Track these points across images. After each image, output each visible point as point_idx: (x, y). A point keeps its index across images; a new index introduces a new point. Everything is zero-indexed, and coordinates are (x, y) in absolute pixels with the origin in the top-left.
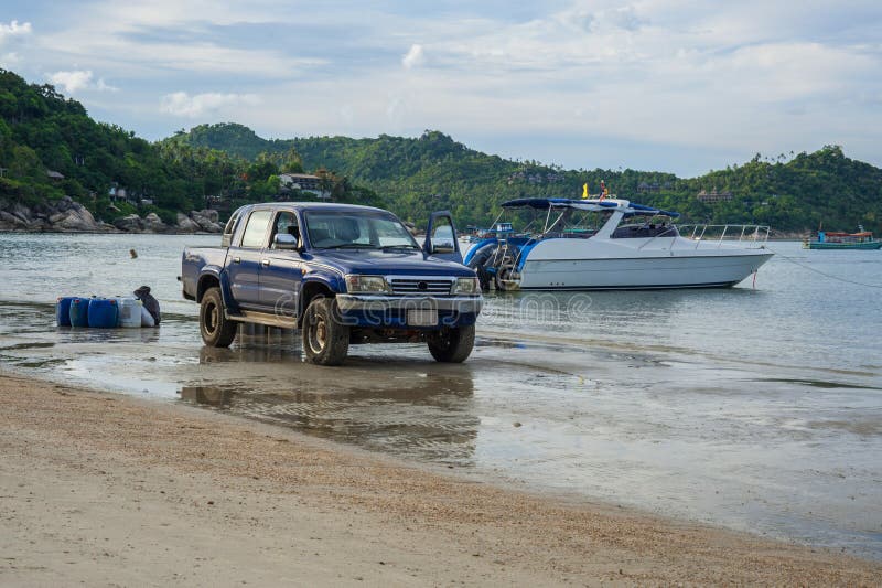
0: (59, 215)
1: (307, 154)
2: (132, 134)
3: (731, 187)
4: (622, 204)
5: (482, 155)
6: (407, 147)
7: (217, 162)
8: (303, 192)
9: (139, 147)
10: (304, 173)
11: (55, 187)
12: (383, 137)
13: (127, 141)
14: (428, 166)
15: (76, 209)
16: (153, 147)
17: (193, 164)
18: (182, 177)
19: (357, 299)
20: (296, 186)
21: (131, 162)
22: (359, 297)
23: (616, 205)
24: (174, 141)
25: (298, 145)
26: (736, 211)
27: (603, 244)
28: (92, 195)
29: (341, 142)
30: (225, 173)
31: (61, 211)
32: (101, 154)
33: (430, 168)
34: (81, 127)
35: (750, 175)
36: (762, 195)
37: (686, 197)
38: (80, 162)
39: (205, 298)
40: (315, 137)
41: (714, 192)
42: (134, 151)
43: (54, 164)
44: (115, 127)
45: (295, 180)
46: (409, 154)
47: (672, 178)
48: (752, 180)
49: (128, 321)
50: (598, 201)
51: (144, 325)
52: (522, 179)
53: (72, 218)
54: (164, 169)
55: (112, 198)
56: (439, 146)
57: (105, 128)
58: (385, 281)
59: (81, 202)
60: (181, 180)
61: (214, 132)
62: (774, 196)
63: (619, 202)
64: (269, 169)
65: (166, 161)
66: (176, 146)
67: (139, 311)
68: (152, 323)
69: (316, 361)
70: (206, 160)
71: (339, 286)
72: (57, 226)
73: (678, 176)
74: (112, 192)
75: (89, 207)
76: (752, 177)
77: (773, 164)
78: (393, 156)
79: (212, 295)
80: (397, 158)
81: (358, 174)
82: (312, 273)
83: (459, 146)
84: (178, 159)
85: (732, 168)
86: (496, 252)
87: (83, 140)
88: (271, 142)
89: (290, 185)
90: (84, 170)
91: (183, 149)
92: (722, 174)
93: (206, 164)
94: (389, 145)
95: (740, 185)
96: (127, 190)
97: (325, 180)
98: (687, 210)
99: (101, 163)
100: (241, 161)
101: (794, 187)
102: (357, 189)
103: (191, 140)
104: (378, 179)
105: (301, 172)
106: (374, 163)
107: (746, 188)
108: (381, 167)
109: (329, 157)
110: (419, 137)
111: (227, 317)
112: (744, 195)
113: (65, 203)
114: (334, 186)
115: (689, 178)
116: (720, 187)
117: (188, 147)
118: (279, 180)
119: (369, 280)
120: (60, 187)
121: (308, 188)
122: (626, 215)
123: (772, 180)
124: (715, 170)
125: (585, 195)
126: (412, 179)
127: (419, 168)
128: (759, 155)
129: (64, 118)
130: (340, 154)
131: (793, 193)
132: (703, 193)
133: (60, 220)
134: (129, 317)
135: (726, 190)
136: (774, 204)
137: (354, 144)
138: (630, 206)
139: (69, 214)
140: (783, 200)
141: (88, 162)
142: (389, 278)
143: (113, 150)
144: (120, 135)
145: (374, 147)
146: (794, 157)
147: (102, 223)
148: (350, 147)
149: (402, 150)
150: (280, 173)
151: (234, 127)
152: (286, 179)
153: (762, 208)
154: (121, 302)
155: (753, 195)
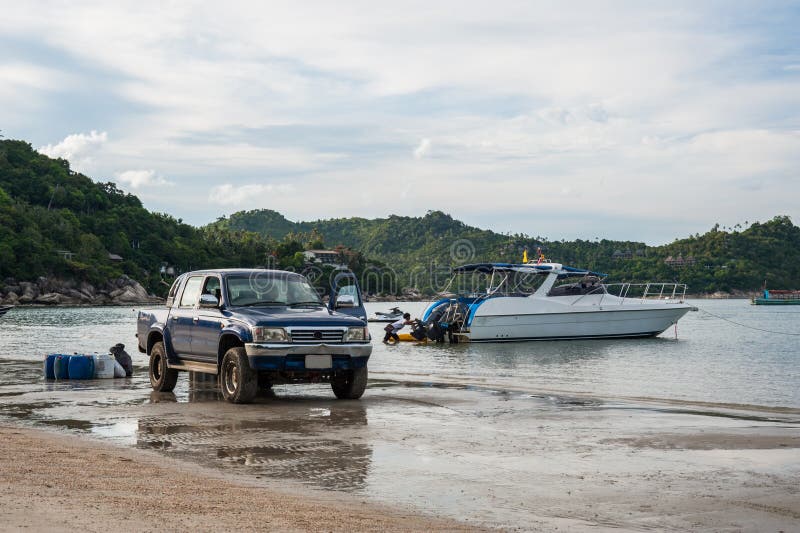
0: (118, 291)
1: (328, 234)
2: (180, 221)
3: (694, 253)
4: (556, 267)
5: (478, 230)
6: (413, 225)
7: (251, 242)
8: (324, 265)
9: (186, 231)
10: (325, 249)
11: (115, 267)
12: (393, 217)
13: (176, 227)
14: (431, 241)
15: (132, 285)
16: (198, 231)
17: (231, 244)
18: (221, 255)
19: (262, 347)
20: (318, 260)
21: (180, 245)
22: (264, 345)
23: (551, 268)
24: (216, 226)
25: (319, 226)
26: (699, 273)
27: (540, 302)
28: (146, 273)
29: (357, 222)
30: (258, 251)
31: (120, 287)
32: (153, 238)
33: (433, 242)
34: (137, 217)
35: (710, 242)
36: (722, 259)
37: (655, 262)
38: (136, 245)
39: (153, 351)
40: (335, 218)
41: (680, 258)
42: (182, 235)
43: (115, 248)
44: (165, 216)
45: (317, 255)
46: (415, 230)
47: (643, 246)
48: (712, 247)
49: (103, 373)
50: (535, 265)
51: (117, 376)
52: (512, 250)
53: (129, 293)
54: (207, 250)
55: (163, 275)
56: (440, 224)
57: (157, 217)
58: (285, 331)
59: (137, 279)
60: (220, 258)
61: (250, 217)
62: (733, 261)
63: (553, 265)
64: (295, 247)
65: (208, 243)
66: (217, 230)
67: (113, 365)
68: (124, 374)
69: (231, 400)
70: (242, 241)
71: (247, 336)
72: (116, 301)
73: (647, 245)
74: (163, 270)
75: (143, 284)
76: (712, 244)
77: (730, 232)
78: (401, 232)
79: (158, 348)
80: (405, 235)
81: (371, 249)
82: (229, 326)
83: (458, 223)
84: (219, 240)
85: (694, 237)
86: (448, 310)
87: (139, 227)
88: (298, 224)
89: (312, 259)
90: (139, 253)
91: (222, 232)
92: (686, 242)
93: (242, 244)
94: (397, 223)
95: (702, 251)
96: (175, 269)
97: (342, 254)
98: (656, 273)
99: (154, 247)
100: (271, 240)
101: (749, 252)
102: (370, 261)
103: (231, 224)
104: (389, 253)
105: (322, 248)
106: (385, 239)
107: (707, 254)
108: (391, 243)
109: (347, 235)
110: (423, 216)
111: (169, 366)
112: (705, 260)
113: (123, 281)
114: (350, 260)
115: (657, 246)
116: (685, 254)
117: (226, 231)
118: (304, 257)
119: (272, 331)
120: (118, 268)
121: (328, 262)
122: (560, 277)
123: (729, 246)
124: (679, 239)
125: (525, 260)
126: (418, 253)
127: (423, 242)
128: (717, 226)
129: (123, 210)
130: (356, 233)
131: (750, 257)
132: (670, 258)
133: (120, 295)
134: (103, 370)
135: (690, 256)
136: (733, 267)
137: (367, 223)
138: (563, 268)
139: (126, 291)
140: (741, 264)
141: (143, 245)
142: (289, 329)
143: (164, 235)
144: (171, 222)
145: (385, 226)
146: (749, 226)
147: (154, 296)
148: (364, 227)
149: (409, 228)
150: (304, 250)
151: (266, 212)
152: (309, 254)
153: (723, 270)
154: (97, 358)
155: (714, 260)
